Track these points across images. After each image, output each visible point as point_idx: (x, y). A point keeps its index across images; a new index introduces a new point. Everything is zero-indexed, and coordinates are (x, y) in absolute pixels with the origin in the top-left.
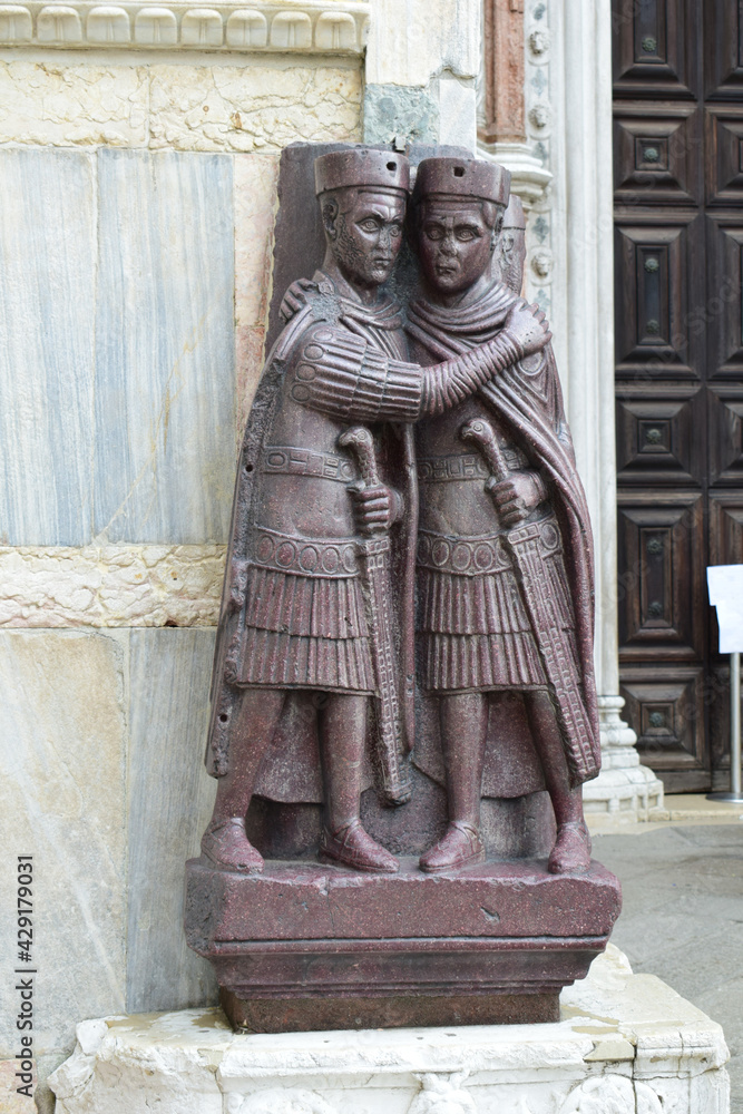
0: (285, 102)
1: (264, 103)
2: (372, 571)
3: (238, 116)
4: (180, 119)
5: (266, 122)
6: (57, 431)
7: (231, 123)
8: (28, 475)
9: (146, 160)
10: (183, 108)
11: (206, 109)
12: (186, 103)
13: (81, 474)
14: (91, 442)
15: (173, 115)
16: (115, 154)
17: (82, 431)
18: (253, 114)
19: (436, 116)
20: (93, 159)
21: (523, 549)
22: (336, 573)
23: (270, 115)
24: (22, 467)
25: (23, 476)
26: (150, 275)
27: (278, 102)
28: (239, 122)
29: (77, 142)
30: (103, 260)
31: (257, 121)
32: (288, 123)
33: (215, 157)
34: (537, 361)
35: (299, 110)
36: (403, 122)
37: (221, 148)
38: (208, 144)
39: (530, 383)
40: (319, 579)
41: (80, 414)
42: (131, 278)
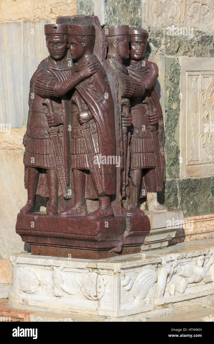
0: (62, 4)
1: (57, 5)
2: (52, 137)
3: (51, 9)
4: (40, 11)
5: (58, 10)
6: (15, 98)
7: (50, 11)
8: (10, 109)
9: (32, 23)
10: (40, 8)
11: (45, 8)
12: (41, 6)
13: (20, 109)
14: (22, 100)
15: (38, 10)
16: (26, 22)
17: (20, 97)
18: (55, 8)
19: (93, 5)
20: (22, 23)
21: (84, 131)
22: (42, 137)
23: (59, 8)
24: (8, 107)
25: (9, 110)
26: (34, 55)
27: (61, 4)
28: (52, 11)
29: (19, 19)
30: (24, 51)
31: (56, 10)
32: (63, 10)
33: (47, 21)
34: (92, 79)
35: (66, 6)
36: (86, 8)
37: (48, 18)
38: (45, 17)
39: (89, 85)
40: (38, 139)
41: (20, 93)
42: (30, 55)
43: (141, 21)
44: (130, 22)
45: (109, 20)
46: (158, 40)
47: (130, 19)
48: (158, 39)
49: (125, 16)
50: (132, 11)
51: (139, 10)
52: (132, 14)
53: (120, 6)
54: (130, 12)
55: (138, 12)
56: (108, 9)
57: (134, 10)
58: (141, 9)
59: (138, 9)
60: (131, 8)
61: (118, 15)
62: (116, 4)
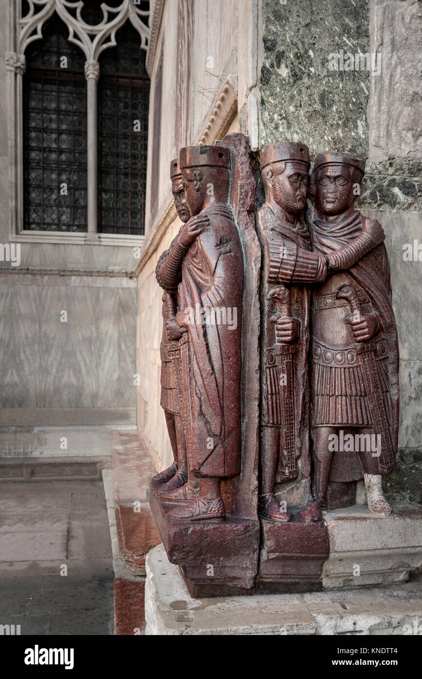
43: (367, 144)
44: (332, 144)
45: (272, 140)
46: (416, 184)
47: (333, 139)
48: (416, 181)
49: (317, 132)
50: (337, 124)
51: (359, 123)
52: (340, 131)
53: (302, 113)
54: (332, 125)
55: (356, 127)
56: (269, 117)
57: (344, 123)
58: (366, 122)
59: (358, 121)
60: (337, 118)
61: (298, 131)
62: (292, 109)
